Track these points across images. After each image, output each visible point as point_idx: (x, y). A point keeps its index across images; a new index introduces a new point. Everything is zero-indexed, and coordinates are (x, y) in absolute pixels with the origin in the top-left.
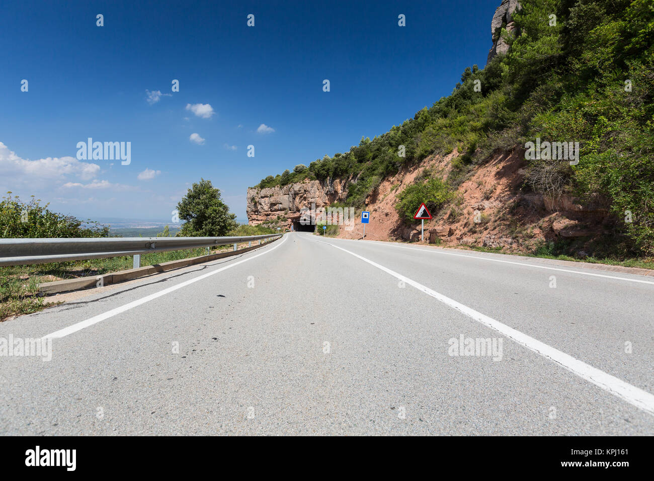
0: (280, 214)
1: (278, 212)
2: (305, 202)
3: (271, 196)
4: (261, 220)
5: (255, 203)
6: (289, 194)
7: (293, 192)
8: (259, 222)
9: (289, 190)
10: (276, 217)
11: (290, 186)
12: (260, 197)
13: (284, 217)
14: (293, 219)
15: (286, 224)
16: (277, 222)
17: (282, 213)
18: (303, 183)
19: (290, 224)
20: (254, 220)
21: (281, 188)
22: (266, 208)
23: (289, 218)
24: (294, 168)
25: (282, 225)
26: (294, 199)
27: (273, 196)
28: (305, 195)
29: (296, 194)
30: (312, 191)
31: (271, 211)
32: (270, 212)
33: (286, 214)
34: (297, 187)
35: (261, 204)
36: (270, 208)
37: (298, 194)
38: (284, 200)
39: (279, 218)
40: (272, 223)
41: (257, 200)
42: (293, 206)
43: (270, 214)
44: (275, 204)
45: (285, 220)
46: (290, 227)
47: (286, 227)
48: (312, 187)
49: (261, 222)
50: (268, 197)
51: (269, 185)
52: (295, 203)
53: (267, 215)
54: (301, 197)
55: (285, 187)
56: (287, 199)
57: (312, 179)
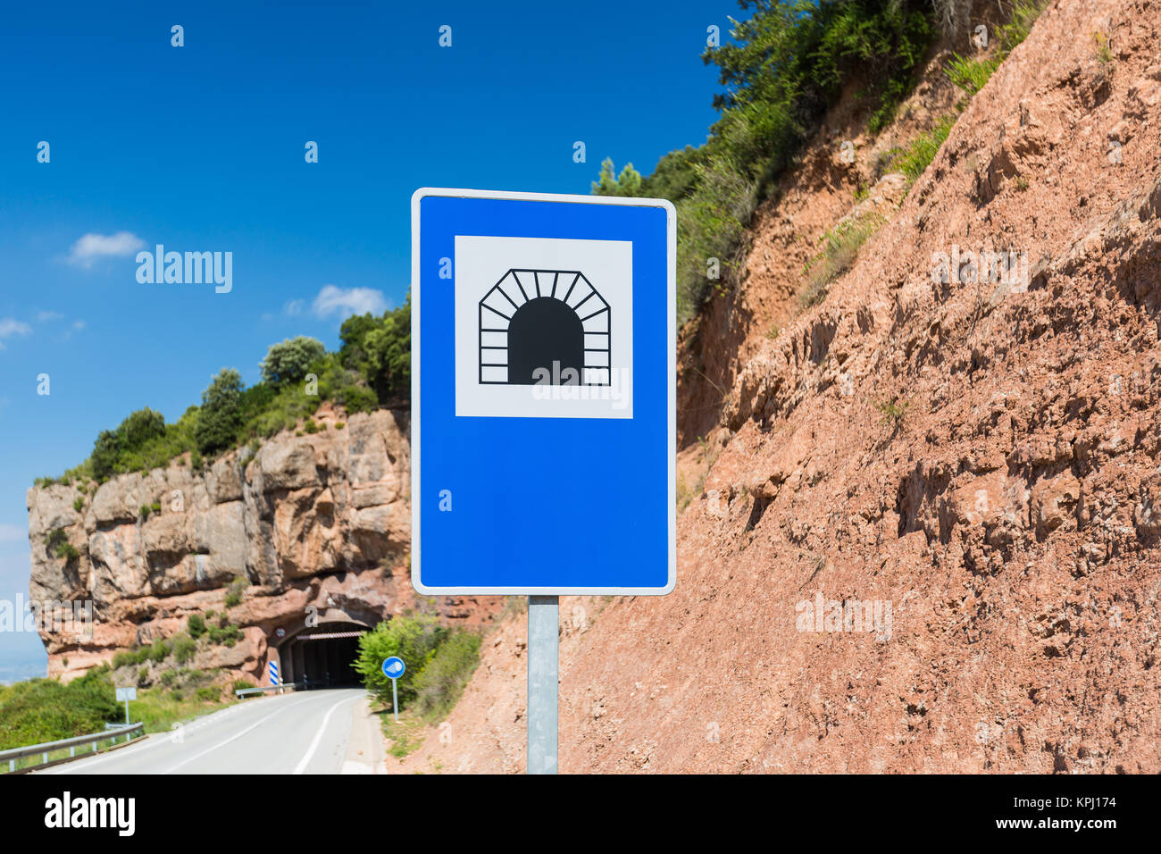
0: (205, 607)
1: (192, 599)
2: (328, 533)
3: (145, 515)
4: (112, 647)
5: (72, 560)
6: (241, 498)
7: (258, 486)
8: (97, 660)
9: (243, 478)
10: (184, 623)
11: (243, 452)
12: (90, 522)
13: (224, 622)
14: (272, 627)
15: (235, 654)
16: (187, 652)
17: (211, 601)
18: (311, 430)
19: (256, 653)
20: (74, 647)
21: (197, 467)
22: (130, 579)
23: (252, 624)
24: (264, 361)
25: (215, 663)
26: (267, 518)
27: (158, 511)
28: (326, 496)
29: (274, 492)
30: (362, 470)
31: (158, 593)
32: (152, 601)
33: (233, 603)
34: (274, 455)
35: (98, 562)
36: (150, 576)
37: (283, 491)
38: (219, 529)
39: (196, 628)
40: (160, 658)
41: (78, 540)
42: (265, 555)
43: (153, 610)
44: (172, 558)
45: (229, 634)
46: (258, 673)
47: (238, 675)
48: (359, 448)
49: (108, 658)
50: (132, 521)
51: (136, 459)
52: (275, 540)
53: (141, 617)
54: (304, 505)
55: (220, 465)
56: (234, 523)
57: (352, 405)
